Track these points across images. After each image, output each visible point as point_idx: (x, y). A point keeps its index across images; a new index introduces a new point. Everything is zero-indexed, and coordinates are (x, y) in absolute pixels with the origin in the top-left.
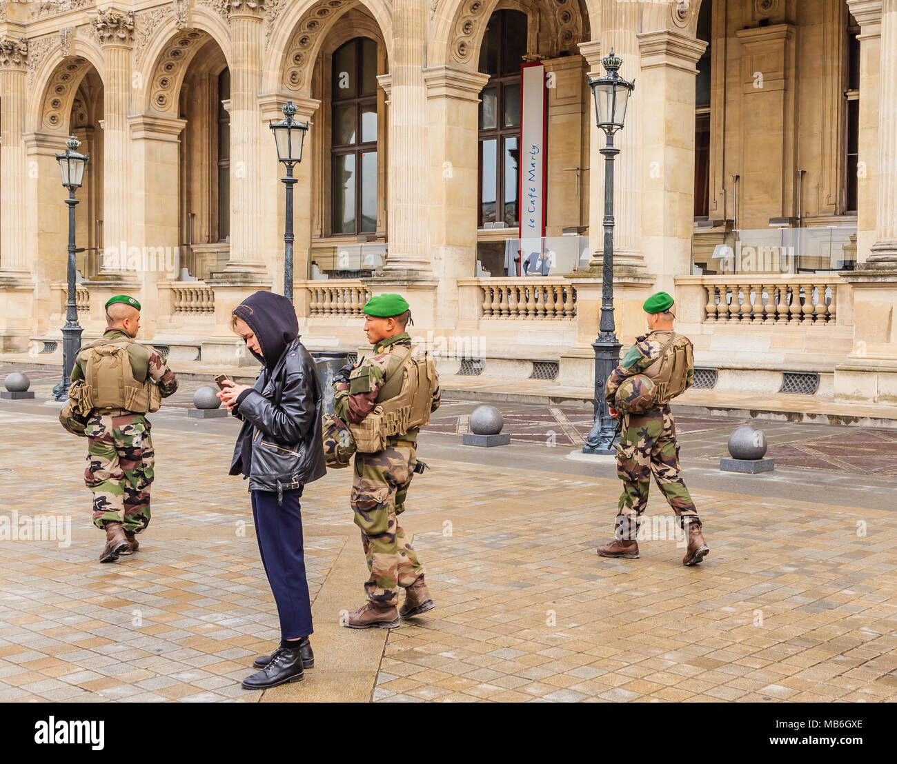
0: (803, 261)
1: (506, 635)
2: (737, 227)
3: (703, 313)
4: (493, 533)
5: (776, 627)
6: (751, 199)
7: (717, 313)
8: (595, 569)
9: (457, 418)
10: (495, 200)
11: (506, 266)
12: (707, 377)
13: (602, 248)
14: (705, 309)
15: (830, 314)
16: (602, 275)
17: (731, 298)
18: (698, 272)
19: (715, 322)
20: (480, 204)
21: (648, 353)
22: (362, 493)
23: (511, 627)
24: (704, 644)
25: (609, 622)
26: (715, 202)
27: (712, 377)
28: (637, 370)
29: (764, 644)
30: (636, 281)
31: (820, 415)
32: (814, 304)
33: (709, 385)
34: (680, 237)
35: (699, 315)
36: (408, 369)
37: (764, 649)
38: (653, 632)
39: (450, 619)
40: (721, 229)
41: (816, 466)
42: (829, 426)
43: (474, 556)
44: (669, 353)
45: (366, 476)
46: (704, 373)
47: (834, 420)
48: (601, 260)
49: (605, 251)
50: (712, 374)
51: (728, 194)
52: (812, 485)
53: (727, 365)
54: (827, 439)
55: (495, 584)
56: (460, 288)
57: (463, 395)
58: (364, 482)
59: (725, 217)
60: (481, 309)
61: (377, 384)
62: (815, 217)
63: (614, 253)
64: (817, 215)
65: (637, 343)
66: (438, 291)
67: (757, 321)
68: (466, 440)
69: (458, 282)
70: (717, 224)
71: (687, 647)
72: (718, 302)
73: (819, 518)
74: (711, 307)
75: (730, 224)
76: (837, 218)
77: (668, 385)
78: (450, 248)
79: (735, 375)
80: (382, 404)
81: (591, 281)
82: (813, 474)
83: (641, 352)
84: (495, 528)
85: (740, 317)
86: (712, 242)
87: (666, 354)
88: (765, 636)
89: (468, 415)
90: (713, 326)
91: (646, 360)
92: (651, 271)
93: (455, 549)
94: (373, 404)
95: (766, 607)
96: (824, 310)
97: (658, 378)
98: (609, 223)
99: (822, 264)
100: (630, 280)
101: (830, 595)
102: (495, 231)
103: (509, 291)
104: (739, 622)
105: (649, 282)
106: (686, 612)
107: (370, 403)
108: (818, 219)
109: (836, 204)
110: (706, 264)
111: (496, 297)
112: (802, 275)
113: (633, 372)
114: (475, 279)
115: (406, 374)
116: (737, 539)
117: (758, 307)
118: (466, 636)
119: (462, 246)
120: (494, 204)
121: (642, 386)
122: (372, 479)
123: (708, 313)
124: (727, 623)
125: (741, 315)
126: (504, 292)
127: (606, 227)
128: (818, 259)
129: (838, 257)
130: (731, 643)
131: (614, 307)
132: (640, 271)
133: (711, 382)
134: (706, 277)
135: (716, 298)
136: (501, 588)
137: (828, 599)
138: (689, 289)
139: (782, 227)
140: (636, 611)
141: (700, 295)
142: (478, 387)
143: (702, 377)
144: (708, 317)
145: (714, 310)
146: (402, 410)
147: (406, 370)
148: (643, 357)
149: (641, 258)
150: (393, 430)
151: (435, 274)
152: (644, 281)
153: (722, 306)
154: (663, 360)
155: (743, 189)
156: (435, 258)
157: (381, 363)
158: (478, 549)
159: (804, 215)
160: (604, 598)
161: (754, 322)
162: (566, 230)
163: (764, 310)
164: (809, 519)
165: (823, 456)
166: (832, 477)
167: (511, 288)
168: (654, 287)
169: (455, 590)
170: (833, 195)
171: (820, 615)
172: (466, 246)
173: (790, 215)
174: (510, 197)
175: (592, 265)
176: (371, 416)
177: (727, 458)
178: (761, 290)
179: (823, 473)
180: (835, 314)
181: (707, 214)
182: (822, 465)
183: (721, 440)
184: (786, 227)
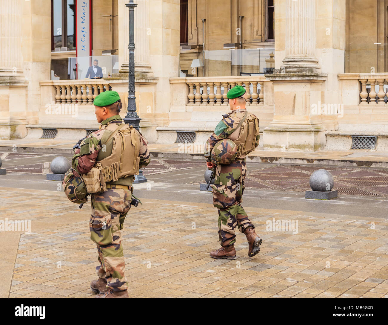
0: (243, 68)
1: (80, 292)
2: (205, 49)
3: (186, 100)
4: (68, 232)
5: (238, 280)
6: (213, 33)
7: (194, 99)
8: (131, 251)
9: (42, 165)
10: (61, 34)
11: (69, 73)
12: (190, 136)
13: (127, 62)
14: (188, 97)
15: (260, 99)
16: (128, 77)
17: (203, 90)
18: (183, 75)
19: (194, 105)
20: (53, 37)
21: (231, 125)
22: (95, 219)
23: (83, 287)
24: (197, 292)
25: (141, 282)
26: (192, 34)
27: (192, 136)
28: (224, 136)
29: (232, 290)
30: (147, 81)
31: (256, 157)
32: (251, 93)
33: (191, 141)
34: (172, 55)
35: (185, 100)
36: (115, 138)
37: (232, 293)
38: (167, 286)
39: (46, 284)
40: (196, 50)
41: (255, 186)
42: (260, 163)
43: (58, 246)
44: (245, 124)
45: (96, 208)
46: (188, 134)
47: (264, 160)
48: (127, 69)
49: (130, 64)
50: (192, 135)
51: (200, 30)
52: (254, 198)
53: (201, 130)
54: (260, 171)
55: (71, 262)
56: (41, 87)
57: (45, 151)
58: (96, 212)
59: (198, 43)
60: (54, 99)
61: (95, 148)
62: (250, 43)
63: (135, 65)
64: (251, 42)
65: (223, 119)
66: (28, 89)
67: (218, 103)
68: (49, 177)
69: (40, 83)
70: (193, 47)
71: (187, 294)
72: (195, 93)
73: (259, 217)
74: (191, 95)
75: (201, 47)
76: (262, 44)
77: (244, 145)
78: (35, 63)
79: (206, 135)
80: (101, 161)
81: (120, 81)
82: (253, 191)
83: (227, 125)
84: (69, 229)
85: (208, 102)
86: (191, 58)
87: (242, 125)
88: (232, 286)
89: (49, 162)
90: (193, 107)
91: (230, 129)
92: (155, 75)
93: (46, 242)
94: (94, 162)
95: (232, 269)
96: (256, 97)
97: (237, 141)
98: (132, 48)
99: (254, 70)
100: (144, 81)
101: (268, 260)
102: (62, 53)
103: (71, 88)
104: (217, 278)
105: (154, 81)
106: (186, 273)
107: (91, 161)
108: (251, 44)
109: (261, 35)
110: (187, 70)
111: (63, 91)
112: (243, 76)
113: (222, 137)
114: (51, 81)
115: (114, 142)
116: (212, 230)
117: (218, 95)
118: (57, 293)
119: (42, 61)
120: (60, 37)
121: (228, 146)
122: (100, 210)
123: (189, 99)
124: (209, 279)
125: (209, 100)
126: (68, 89)
127: (130, 49)
128: (252, 67)
129: (263, 66)
130: (213, 291)
131: (135, 97)
132: (149, 75)
133: (192, 140)
134: (188, 78)
135: (194, 90)
136: (75, 265)
137: (267, 263)
138: (178, 85)
139: (231, 49)
140: (156, 274)
141: (185, 89)
142: (54, 145)
143: (187, 136)
144: (189, 102)
145: (193, 98)
146: (113, 165)
147: (114, 139)
148: (228, 127)
149: (150, 68)
150: (109, 178)
151: (26, 79)
152: (152, 81)
153: (198, 95)
154: (241, 129)
155: (208, 27)
156: (26, 70)
157: (98, 135)
158: (60, 242)
159: (243, 42)
160: (137, 267)
161: (216, 104)
162: (105, 52)
163: (222, 97)
164: (253, 217)
165: (259, 181)
166: (265, 193)
167: (72, 87)
168: (157, 84)
169: (48, 267)
170: (260, 30)
171: (263, 272)
172: (45, 62)
173: (236, 42)
174: (70, 32)
175: (120, 72)
176: (94, 169)
177: (204, 184)
178: (220, 86)
179: (260, 190)
180: (263, 99)
181: (187, 41)
182: (258, 186)
183: (200, 173)
184: (233, 49)
